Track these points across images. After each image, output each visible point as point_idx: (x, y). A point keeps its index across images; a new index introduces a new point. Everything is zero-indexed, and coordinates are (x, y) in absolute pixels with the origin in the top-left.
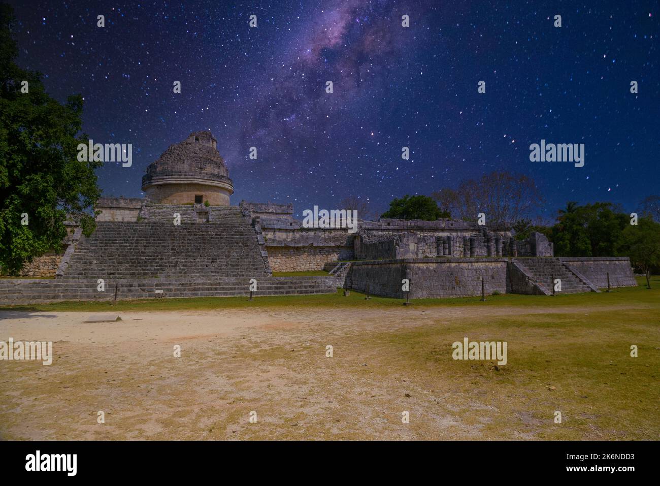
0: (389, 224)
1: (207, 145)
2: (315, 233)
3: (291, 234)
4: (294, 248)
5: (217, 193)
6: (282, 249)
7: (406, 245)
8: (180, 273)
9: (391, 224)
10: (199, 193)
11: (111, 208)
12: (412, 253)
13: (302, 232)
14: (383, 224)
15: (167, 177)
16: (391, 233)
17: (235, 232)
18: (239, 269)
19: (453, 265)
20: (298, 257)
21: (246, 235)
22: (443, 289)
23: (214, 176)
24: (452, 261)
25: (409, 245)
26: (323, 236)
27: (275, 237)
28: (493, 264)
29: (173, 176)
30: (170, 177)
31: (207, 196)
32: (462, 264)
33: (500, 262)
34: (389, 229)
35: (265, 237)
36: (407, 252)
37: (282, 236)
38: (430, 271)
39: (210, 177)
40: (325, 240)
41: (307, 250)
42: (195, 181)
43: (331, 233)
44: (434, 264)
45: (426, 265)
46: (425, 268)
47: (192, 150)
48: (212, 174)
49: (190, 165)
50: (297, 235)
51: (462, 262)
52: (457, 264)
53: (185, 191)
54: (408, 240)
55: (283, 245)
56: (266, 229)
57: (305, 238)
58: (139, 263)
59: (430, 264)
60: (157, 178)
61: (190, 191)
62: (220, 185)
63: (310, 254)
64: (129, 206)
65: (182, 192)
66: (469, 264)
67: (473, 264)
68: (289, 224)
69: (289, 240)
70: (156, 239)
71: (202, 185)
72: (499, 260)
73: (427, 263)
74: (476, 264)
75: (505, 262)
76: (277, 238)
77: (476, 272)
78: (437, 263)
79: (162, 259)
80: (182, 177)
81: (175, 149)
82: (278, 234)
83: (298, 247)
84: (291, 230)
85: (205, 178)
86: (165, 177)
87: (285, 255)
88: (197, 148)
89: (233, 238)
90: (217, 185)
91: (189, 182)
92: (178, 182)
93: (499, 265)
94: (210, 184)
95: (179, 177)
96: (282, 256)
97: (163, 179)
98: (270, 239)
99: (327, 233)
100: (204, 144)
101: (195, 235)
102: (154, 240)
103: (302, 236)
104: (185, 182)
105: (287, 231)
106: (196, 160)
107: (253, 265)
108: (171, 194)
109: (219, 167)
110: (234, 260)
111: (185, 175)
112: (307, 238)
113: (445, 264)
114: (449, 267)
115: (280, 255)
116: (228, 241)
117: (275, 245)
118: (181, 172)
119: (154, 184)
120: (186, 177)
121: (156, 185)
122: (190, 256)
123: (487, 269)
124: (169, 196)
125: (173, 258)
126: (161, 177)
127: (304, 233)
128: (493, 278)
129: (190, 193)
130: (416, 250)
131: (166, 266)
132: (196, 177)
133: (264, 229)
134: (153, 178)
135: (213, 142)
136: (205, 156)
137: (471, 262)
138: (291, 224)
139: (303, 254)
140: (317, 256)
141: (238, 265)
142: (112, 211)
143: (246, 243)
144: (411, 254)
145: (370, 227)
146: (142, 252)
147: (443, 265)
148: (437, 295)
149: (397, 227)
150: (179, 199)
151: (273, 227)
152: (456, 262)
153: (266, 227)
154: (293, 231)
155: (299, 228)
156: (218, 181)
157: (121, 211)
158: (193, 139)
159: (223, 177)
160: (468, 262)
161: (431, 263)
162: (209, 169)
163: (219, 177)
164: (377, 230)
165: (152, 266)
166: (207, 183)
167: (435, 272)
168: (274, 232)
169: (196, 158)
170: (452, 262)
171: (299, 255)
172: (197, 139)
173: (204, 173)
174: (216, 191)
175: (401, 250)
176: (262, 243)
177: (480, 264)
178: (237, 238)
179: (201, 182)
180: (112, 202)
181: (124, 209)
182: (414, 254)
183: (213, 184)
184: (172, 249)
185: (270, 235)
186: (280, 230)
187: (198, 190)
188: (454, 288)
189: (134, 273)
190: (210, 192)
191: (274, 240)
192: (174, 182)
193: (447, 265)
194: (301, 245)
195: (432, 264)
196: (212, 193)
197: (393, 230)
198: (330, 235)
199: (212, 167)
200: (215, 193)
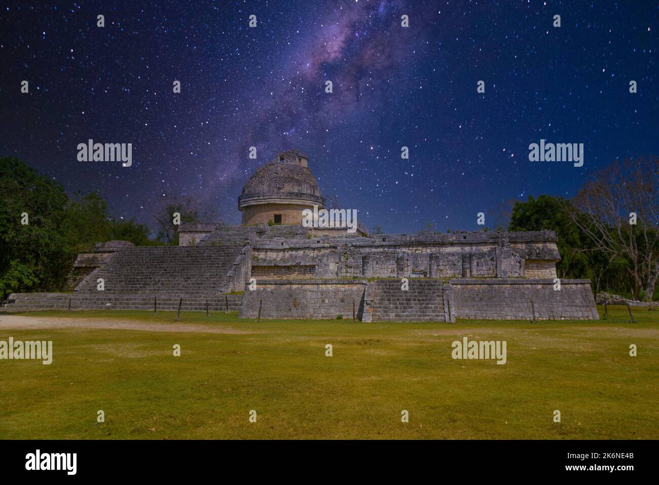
0: (384, 240)
1: (292, 163)
2: (304, 252)
3: (281, 254)
4: (285, 267)
5: (298, 211)
6: (274, 268)
7: (325, 265)
8: (155, 290)
9: (387, 240)
10: (277, 213)
11: (191, 232)
12: (332, 273)
13: (292, 251)
14: (377, 240)
15: (249, 199)
16: (387, 249)
17: (225, 253)
18: (200, 287)
19: (295, 287)
20: (289, 276)
21: (231, 256)
22: (277, 310)
23: (291, 194)
24: (293, 282)
25: (328, 265)
26: (312, 255)
27: (266, 257)
28: (347, 287)
29: (254, 198)
30: (251, 199)
31: (285, 215)
32: (307, 286)
33: (357, 284)
34: (383, 246)
35: (258, 257)
36: (326, 272)
37: (272, 255)
38: (267, 292)
39: (287, 196)
40: (313, 259)
41: (297, 268)
42: (272, 201)
43: (320, 251)
44: (273, 286)
45: (263, 286)
46: (262, 289)
47: (275, 171)
48: (289, 193)
49: (269, 186)
50: (287, 254)
51: (305, 284)
52: (300, 286)
53: (265, 211)
54: (328, 260)
55: (273, 265)
56: (259, 249)
57: (293, 257)
58: (133, 281)
59: (268, 286)
60: (243, 200)
61: (268, 211)
62: (300, 202)
63: (300, 272)
64: (205, 230)
65: (262, 212)
66: (315, 286)
67: (320, 286)
68: (280, 244)
69: (278, 260)
70: (159, 261)
71: (281, 204)
72: (354, 282)
73: (265, 284)
74: (324, 286)
75: (362, 284)
76: (268, 258)
77: (322, 295)
78: (276, 284)
79: (151, 278)
80: (261, 198)
81: (259, 172)
82: (270, 254)
83: (288, 266)
84: (282, 250)
85: (282, 197)
86: (248, 199)
87: (277, 274)
88: (279, 168)
89: (218, 259)
90: (295, 203)
91: (266, 202)
92: (258, 203)
93: (355, 288)
94: (287, 203)
95: (258, 198)
96: (274, 275)
97: (247, 201)
98: (261, 258)
99: (316, 251)
100: (289, 163)
101: (192, 257)
102: (158, 262)
103: (291, 256)
104: (263, 203)
105: (278, 250)
106: (275, 181)
107: (214, 284)
108: (254, 215)
109: (300, 185)
110: (204, 279)
111: (263, 196)
112: (296, 257)
113: (286, 286)
114: (288, 289)
115: (272, 274)
116: (213, 261)
117: (265, 264)
118: (259, 194)
119: (241, 206)
120: (264, 198)
121: (244, 207)
122: (172, 276)
123: (336, 292)
124: (252, 217)
125: (159, 277)
126: (245, 200)
127: (294, 253)
128: (342, 301)
129: (269, 213)
130: (336, 270)
131: (150, 284)
132: (273, 197)
133: (255, 249)
134: (241, 201)
135: (300, 160)
136: (286, 176)
137: (318, 284)
138: (282, 244)
139: (293, 274)
140: (306, 275)
141: (202, 284)
142: (192, 235)
143: (225, 264)
144: (330, 274)
145: (361, 244)
146: (142, 273)
147: (283, 286)
148: (270, 316)
149: (392, 243)
150: (259, 219)
151: (264, 247)
152: (298, 284)
153: (258, 248)
154: (284, 250)
155: (288, 248)
156: (295, 199)
157: (199, 234)
158: (278, 159)
159: (304, 194)
160: (314, 284)
161: (269, 284)
162: (287, 188)
163: (299, 195)
164: (371, 247)
165: (139, 284)
166: (284, 203)
167: (272, 293)
168: (266, 252)
169: (275, 179)
170: (293, 284)
171: (290, 274)
172: (282, 159)
173: (281, 192)
174: (296, 209)
175: (320, 270)
176: (236, 263)
177: (329, 286)
178: (222, 259)
179: (278, 201)
180: (191, 227)
181: (201, 232)
182: (334, 274)
183: (289, 202)
184: (165, 270)
185: (262, 255)
186: (271, 250)
187: (277, 209)
188: (291, 310)
189: (123, 290)
190: (289, 211)
191: (265, 260)
192: (255, 203)
193: (288, 286)
194: (288, 264)
195: (270, 286)
196: (292, 211)
197: (389, 246)
198: (319, 254)
199: (291, 185)
200: (295, 211)
